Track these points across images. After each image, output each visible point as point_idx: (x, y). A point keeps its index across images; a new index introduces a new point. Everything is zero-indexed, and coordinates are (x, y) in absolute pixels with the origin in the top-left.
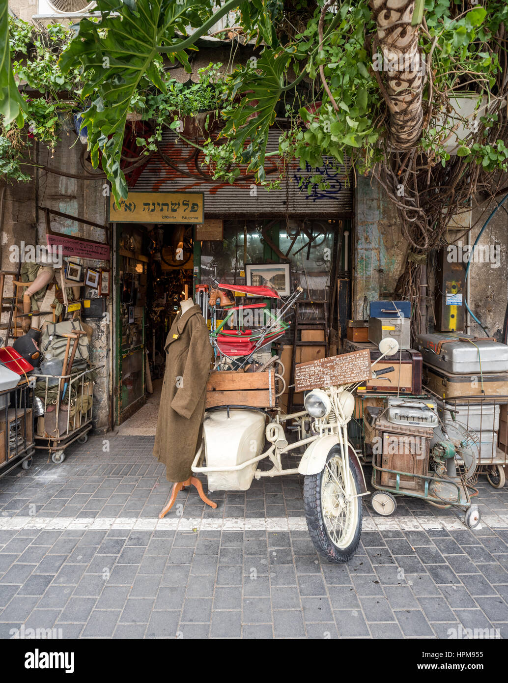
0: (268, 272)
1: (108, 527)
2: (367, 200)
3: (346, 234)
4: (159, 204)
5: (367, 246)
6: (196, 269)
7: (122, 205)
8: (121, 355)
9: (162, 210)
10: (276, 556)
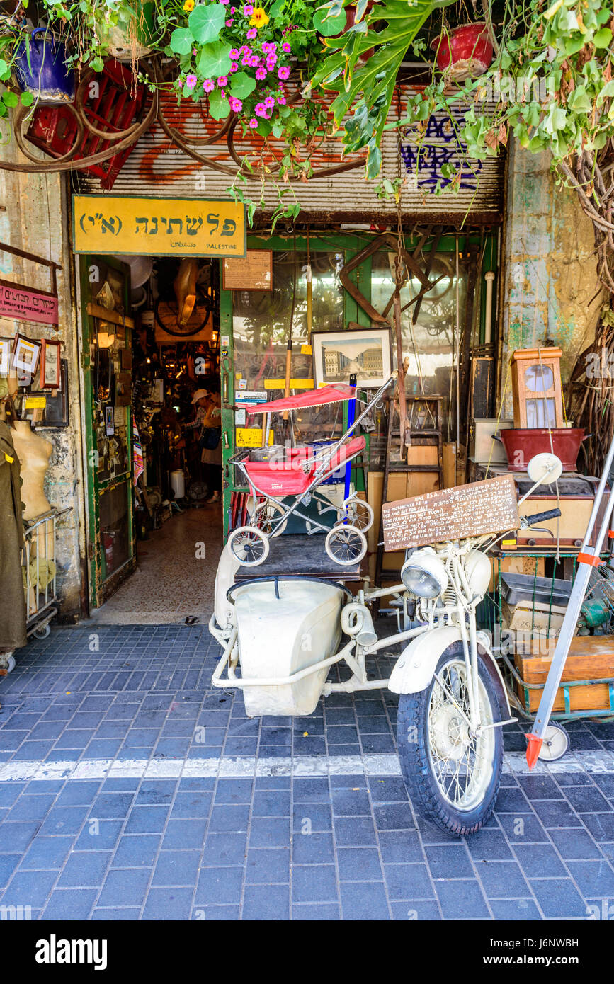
0: (352, 345)
1: (102, 775)
2: (530, 215)
3: (490, 277)
4: (164, 221)
5: (526, 300)
6: (225, 341)
7: (97, 221)
8: (97, 491)
9: (170, 231)
10: (386, 816)
